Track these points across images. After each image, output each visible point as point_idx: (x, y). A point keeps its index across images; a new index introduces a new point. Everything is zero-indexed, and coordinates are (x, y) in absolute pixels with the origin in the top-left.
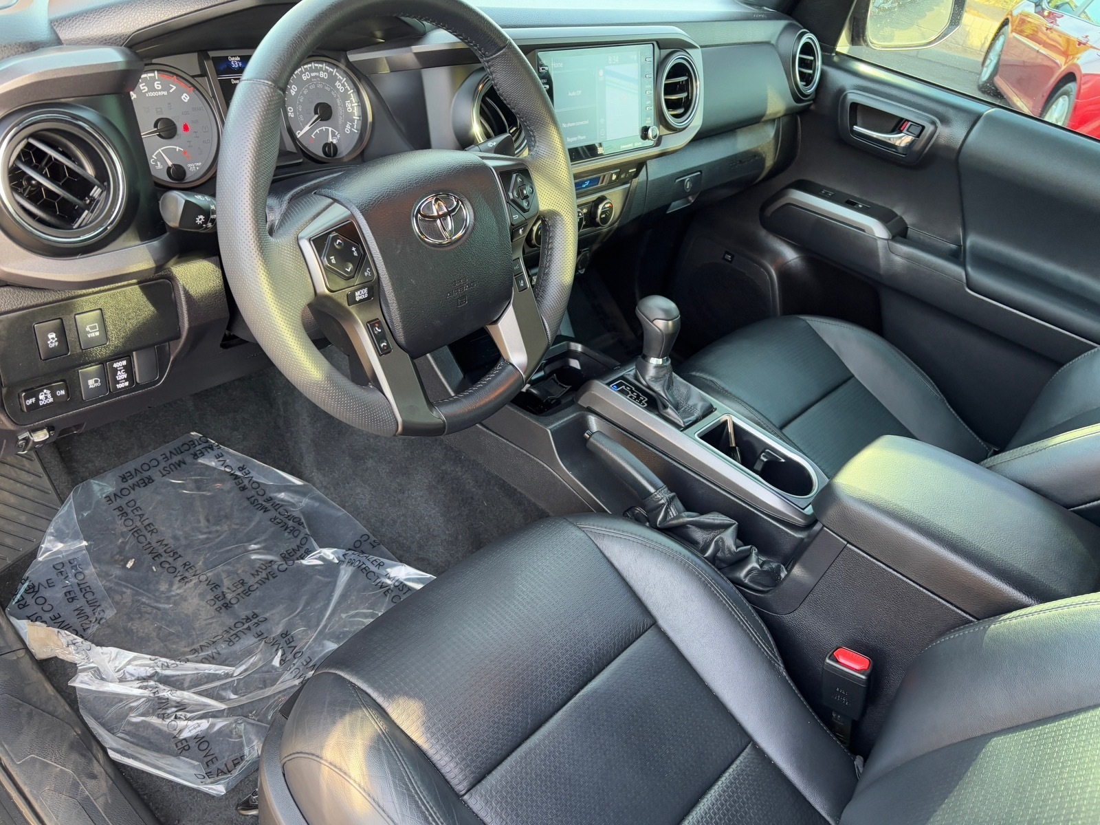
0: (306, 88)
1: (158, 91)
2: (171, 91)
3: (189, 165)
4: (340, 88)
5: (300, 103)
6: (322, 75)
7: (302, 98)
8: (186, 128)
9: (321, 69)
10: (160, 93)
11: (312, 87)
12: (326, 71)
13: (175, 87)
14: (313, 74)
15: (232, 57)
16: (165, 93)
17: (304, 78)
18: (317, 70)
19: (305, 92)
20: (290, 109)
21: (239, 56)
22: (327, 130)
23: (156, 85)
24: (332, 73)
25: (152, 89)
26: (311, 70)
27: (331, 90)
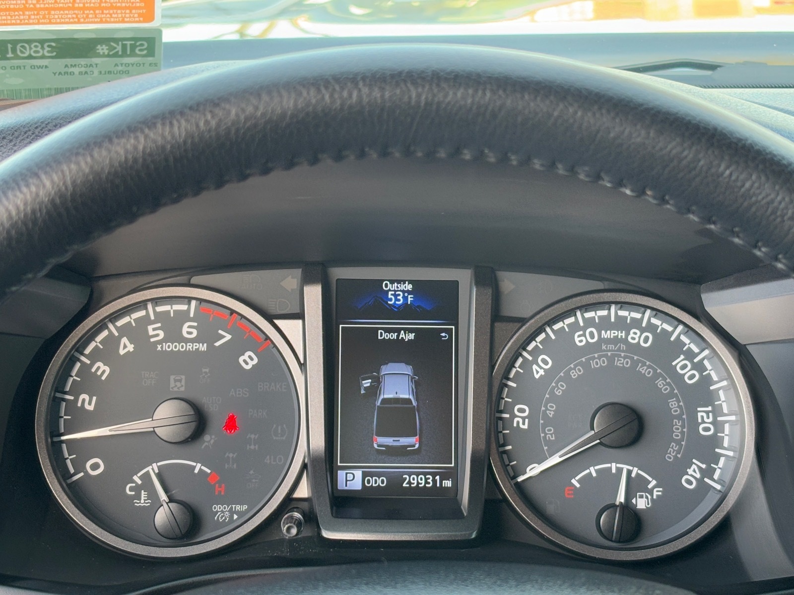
0: (581, 364)
1: (187, 341)
2: (217, 344)
3: (217, 508)
4: (688, 372)
5: (553, 398)
6: (635, 336)
7: (562, 386)
8: (231, 424)
9: (636, 323)
10: (190, 347)
11: (599, 363)
12: (651, 328)
13: (228, 337)
14: (607, 335)
15: (392, 282)
16: (203, 347)
17: (579, 340)
18: (621, 324)
19: (574, 375)
20: (521, 411)
21: (410, 282)
22: (620, 471)
23: (185, 329)
24: (666, 334)
25: (173, 334)
26: (604, 324)
27: (656, 376)
